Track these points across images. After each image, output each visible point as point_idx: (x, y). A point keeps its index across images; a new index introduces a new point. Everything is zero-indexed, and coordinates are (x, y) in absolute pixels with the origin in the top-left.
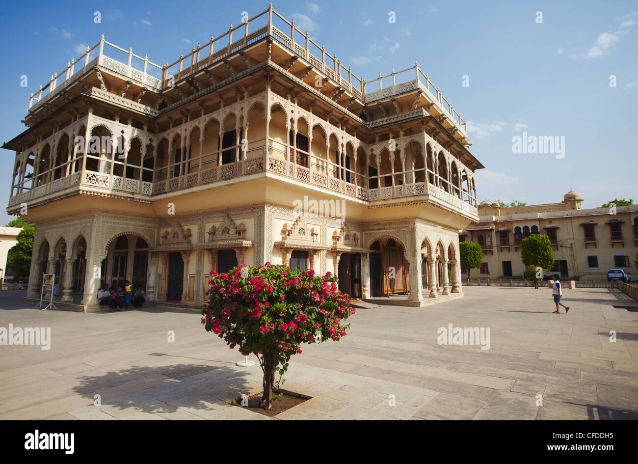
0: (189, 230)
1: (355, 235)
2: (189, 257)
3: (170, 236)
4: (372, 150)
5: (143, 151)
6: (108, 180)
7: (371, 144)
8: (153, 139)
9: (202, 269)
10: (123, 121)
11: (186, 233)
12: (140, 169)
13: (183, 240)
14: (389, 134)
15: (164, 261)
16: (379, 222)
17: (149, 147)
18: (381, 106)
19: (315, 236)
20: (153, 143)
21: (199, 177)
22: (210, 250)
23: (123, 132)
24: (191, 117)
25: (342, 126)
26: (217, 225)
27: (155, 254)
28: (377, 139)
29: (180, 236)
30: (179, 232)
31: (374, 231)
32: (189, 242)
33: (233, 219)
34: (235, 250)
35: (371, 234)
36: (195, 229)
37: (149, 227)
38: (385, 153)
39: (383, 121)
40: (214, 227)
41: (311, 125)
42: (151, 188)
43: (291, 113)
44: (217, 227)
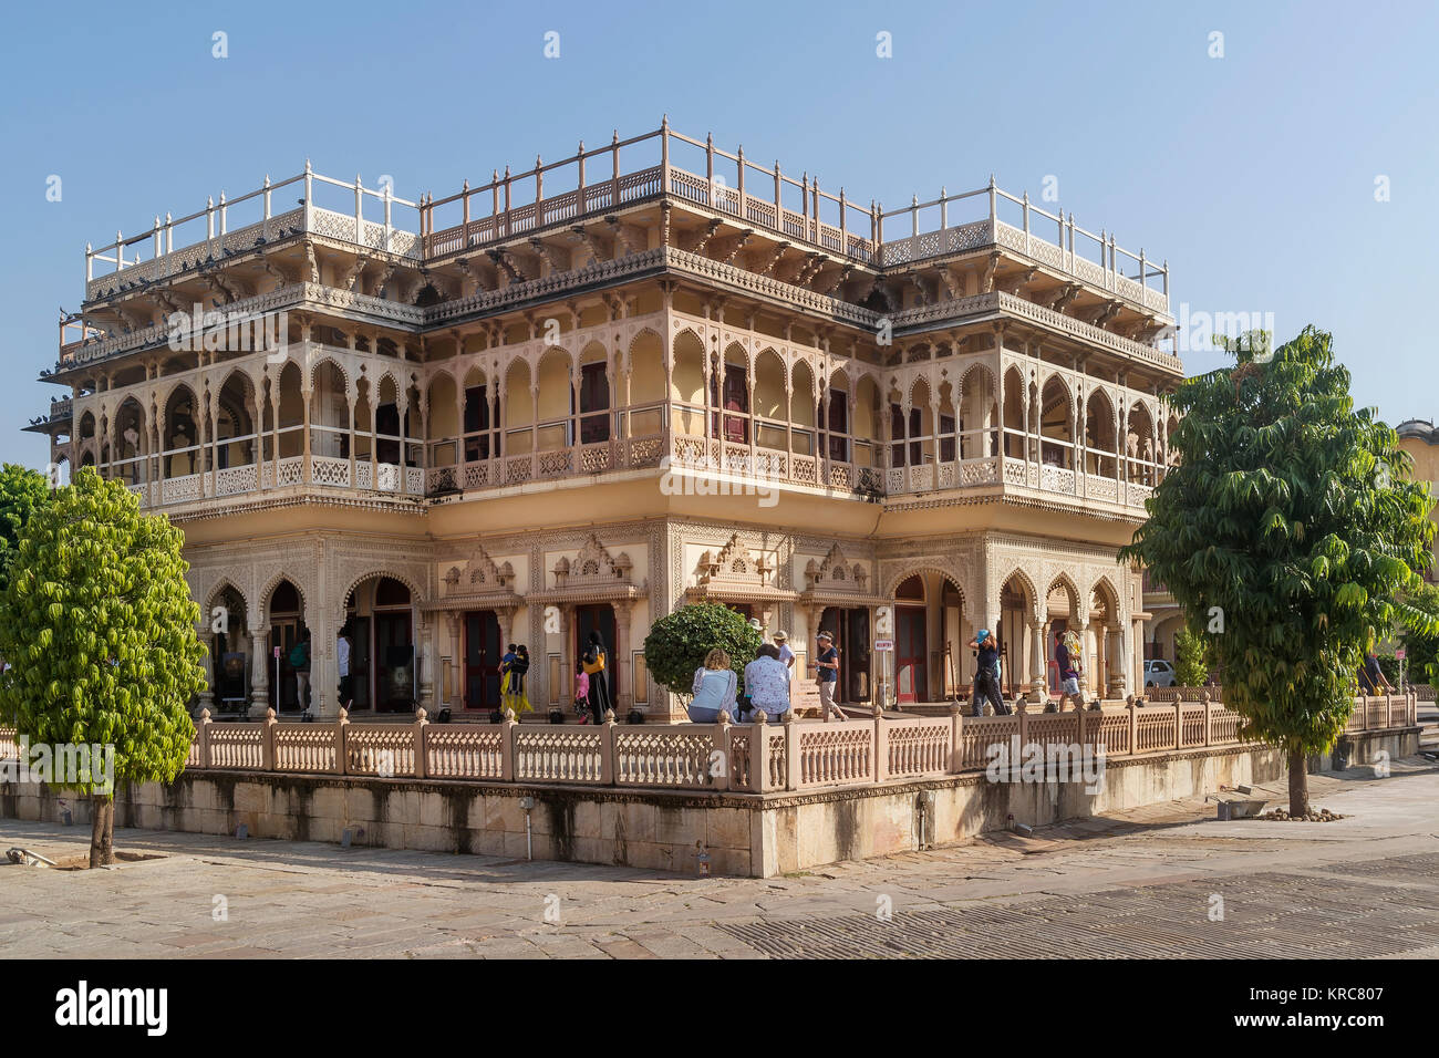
0: (508, 565)
1: (857, 567)
2: (512, 620)
3: (465, 580)
4: (894, 381)
5: (402, 403)
6: (349, 471)
7: (892, 368)
8: (418, 374)
9: (543, 643)
10: (362, 346)
11: (503, 572)
12: (398, 442)
13: (496, 586)
14: (929, 347)
15: (453, 629)
16: (911, 539)
17: (414, 394)
18: (914, 278)
19: (766, 573)
20: (417, 383)
21: (533, 463)
22: (560, 605)
23: (363, 368)
24: (505, 335)
25: (822, 338)
26: (572, 555)
27: (430, 615)
28: (905, 356)
29: (489, 578)
30: (487, 571)
31: (901, 559)
32: (511, 591)
33: (604, 544)
34: (613, 604)
35: (894, 564)
36: (521, 565)
37: (415, 559)
38: (921, 389)
39: (917, 316)
40: (565, 561)
41: (753, 353)
42: (422, 480)
43: (711, 341)
44: (571, 562)
